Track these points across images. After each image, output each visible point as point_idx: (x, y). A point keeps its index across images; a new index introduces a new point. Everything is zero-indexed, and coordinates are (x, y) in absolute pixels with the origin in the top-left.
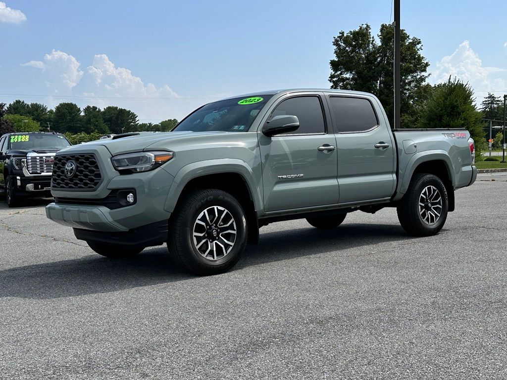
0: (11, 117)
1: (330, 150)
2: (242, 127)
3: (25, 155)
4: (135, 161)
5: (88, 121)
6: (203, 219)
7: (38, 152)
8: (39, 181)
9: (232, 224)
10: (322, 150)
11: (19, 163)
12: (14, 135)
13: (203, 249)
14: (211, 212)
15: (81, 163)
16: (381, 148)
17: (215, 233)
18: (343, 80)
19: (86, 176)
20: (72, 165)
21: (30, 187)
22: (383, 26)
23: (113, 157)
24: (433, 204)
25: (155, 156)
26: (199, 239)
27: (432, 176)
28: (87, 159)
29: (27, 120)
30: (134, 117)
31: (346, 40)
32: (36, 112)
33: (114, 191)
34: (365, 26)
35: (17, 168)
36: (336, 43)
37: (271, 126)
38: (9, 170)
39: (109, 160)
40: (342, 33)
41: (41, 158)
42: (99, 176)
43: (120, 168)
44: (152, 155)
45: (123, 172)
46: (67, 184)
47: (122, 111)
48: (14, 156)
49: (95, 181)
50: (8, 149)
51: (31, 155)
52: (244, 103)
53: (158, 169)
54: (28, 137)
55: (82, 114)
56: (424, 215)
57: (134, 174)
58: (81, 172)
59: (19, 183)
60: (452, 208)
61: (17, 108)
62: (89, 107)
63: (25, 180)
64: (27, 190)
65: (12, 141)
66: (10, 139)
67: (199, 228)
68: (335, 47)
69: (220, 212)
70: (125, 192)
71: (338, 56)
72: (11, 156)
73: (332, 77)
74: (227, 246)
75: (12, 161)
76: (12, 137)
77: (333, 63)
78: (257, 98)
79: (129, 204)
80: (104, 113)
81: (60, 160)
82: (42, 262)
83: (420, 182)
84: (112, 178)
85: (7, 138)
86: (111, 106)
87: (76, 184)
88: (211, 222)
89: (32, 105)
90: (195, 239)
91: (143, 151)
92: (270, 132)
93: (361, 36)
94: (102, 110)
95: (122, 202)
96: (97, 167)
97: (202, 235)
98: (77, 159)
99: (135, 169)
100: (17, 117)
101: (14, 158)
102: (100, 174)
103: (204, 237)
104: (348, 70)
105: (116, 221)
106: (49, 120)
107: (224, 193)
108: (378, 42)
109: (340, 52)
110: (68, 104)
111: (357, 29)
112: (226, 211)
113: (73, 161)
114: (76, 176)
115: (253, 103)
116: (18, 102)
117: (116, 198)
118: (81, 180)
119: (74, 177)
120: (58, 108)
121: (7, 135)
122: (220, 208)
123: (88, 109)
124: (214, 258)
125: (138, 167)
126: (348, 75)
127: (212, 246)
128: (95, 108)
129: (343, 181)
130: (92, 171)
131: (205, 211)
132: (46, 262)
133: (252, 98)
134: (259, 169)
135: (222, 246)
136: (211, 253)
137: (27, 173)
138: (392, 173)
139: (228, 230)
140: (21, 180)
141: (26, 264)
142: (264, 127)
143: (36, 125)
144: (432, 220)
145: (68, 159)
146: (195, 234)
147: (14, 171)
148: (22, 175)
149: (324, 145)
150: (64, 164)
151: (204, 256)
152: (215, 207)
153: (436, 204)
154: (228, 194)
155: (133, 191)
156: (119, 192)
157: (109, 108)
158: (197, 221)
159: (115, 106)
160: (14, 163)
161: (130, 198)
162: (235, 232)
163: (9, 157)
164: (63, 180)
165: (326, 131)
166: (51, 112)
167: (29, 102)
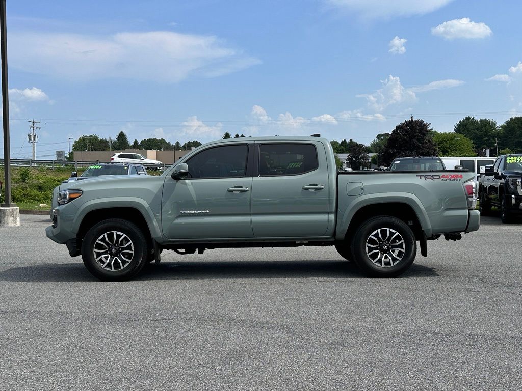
12: (510, 157)
35: (512, 187)
48: (509, 177)
50: (504, 169)
59: (513, 201)
61: (467, 125)
64: (520, 208)
66: (506, 160)
72: (506, 176)
74: (124, 262)
75: (507, 181)
76: (508, 159)
85: (503, 160)
89: (481, 121)
101: (510, 178)
140: (516, 198)
147: (509, 190)
148: (517, 194)
160: (510, 183)
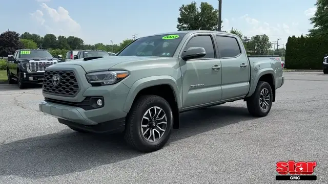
0: (22, 40)
1: (218, 69)
2: (168, 54)
3: (28, 61)
4: (103, 77)
5: (60, 43)
6: (148, 115)
7: (35, 60)
8: (36, 75)
9: (164, 118)
10: (213, 69)
11: (25, 66)
12: (23, 50)
13: (147, 135)
14: (152, 110)
15: (64, 77)
16: (243, 67)
17: (154, 124)
18: (184, 27)
19: (68, 86)
20: (57, 78)
21: (31, 78)
22: (202, 3)
23: (87, 73)
24: (266, 98)
25: (117, 74)
26: (145, 129)
27: (266, 82)
28: (68, 74)
29: (30, 42)
30: (82, 41)
31: (185, 9)
32: (35, 38)
33: (88, 98)
34: (194, 3)
35: (24, 68)
36: (181, 10)
37: (186, 54)
38: (20, 69)
39: (84, 75)
40: (183, 5)
41: (37, 63)
42: (77, 86)
43: (92, 82)
44: (115, 73)
45: (94, 85)
46: (54, 90)
47: (76, 39)
49: (74, 90)
50: (19, 58)
51: (31, 61)
52: (166, 39)
53: (119, 83)
54: (30, 51)
55: (57, 39)
56: (261, 105)
57: (102, 86)
58: (64, 83)
59: (25, 76)
60: (274, 101)
61: (26, 36)
62: (60, 36)
63: (28, 75)
64: (29, 80)
65: (21, 54)
67: (145, 122)
68: (180, 12)
69: (158, 110)
70: (96, 99)
71: (181, 16)
73: (178, 26)
74: (161, 132)
76: (22, 52)
77: (179, 19)
78: (175, 36)
79: (99, 107)
80: (68, 39)
81: (49, 73)
82: (37, 135)
83: (261, 86)
84: (86, 89)
85: (19, 52)
86: (71, 36)
87: (60, 91)
88: (152, 116)
89: (33, 35)
90: (142, 129)
91: (109, 70)
92: (186, 58)
93: (192, 7)
94: (67, 38)
95: (94, 106)
96: (75, 80)
97: (146, 126)
98: (61, 74)
99: (103, 83)
100: (26, 40)
101: (22, 63)
102: (77, 85)
103: (148, 127)
104: (186, 23)
105: (89, 118)
106: (41, 42)
107: (161, 98)
108: (200, 11)
109: (182, 14)
110: (50, 35)
111: (190, 4)
112: (161, 109)
113: (58, 75)
114: (60, 85)
115: (173, 38)
116: (26, 33)
117: (89, 103)
118: (64, 88)
119: (58, 86)
120: (45, 36)
121: (19, 50)
122: (158, 108)
123: (60, 37)
124: (153, 140)
125: (105, 81)
126: (185, 25)
127: (152, 133)
128: (63, 37)
129: (224, 87)
130: (72, 83)
131: (149, 110)
132: (40, 135)
133: (171, 36)
134: (181, 80)
135: (159, 132)
136: (152, 138)
137: (29, 71)
138: (247, 82)
139: (162, 122)
141: (27, 137)
142: (182, 54)
143: (35, 44)
144: (265, 108)
145: (54, 73)
146: (142, 126)
147: (22, 70)
148: (27, 72)
149: (215, 66)
150: (52, 76)
151: (148, 140)
152: (155, 107)
153: (267, 98)
154: (162, 99)
155: (102, 98)
156: (91, 99)
157: (70, 37)
158: (144, 117)
159: (73, 36)
160: (22, 65)
161: (99, 102)
162: (166, 123)
163: (20, 62)
164: (51, 87)
165: (215, 57)
166: (42, 38)
167: (31, 33)
